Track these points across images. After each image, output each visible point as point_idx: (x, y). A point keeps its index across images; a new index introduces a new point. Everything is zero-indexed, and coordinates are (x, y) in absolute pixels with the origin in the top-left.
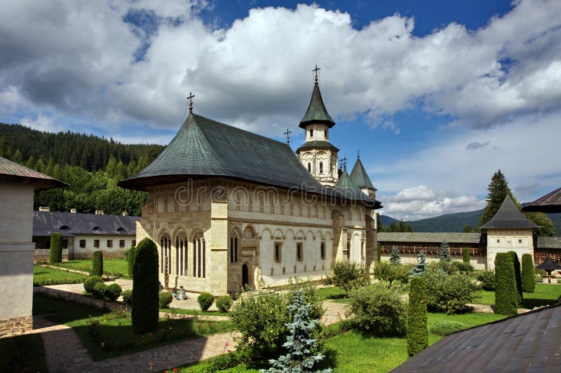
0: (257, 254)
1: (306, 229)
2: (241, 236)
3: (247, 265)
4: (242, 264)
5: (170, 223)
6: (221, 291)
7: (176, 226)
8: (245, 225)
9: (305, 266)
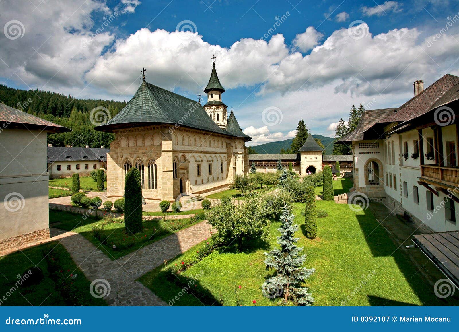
0: (188, 172)
1: (213, 155)
2: (178, 161)
3: (182, 179)
4: (179, 179)
5: (131, 154)
6: (170, 198)
7: (135, 156)
8: (181, 154)
9: (213, 178)
